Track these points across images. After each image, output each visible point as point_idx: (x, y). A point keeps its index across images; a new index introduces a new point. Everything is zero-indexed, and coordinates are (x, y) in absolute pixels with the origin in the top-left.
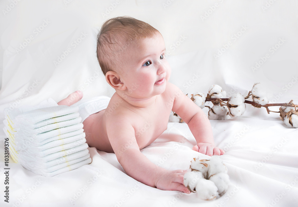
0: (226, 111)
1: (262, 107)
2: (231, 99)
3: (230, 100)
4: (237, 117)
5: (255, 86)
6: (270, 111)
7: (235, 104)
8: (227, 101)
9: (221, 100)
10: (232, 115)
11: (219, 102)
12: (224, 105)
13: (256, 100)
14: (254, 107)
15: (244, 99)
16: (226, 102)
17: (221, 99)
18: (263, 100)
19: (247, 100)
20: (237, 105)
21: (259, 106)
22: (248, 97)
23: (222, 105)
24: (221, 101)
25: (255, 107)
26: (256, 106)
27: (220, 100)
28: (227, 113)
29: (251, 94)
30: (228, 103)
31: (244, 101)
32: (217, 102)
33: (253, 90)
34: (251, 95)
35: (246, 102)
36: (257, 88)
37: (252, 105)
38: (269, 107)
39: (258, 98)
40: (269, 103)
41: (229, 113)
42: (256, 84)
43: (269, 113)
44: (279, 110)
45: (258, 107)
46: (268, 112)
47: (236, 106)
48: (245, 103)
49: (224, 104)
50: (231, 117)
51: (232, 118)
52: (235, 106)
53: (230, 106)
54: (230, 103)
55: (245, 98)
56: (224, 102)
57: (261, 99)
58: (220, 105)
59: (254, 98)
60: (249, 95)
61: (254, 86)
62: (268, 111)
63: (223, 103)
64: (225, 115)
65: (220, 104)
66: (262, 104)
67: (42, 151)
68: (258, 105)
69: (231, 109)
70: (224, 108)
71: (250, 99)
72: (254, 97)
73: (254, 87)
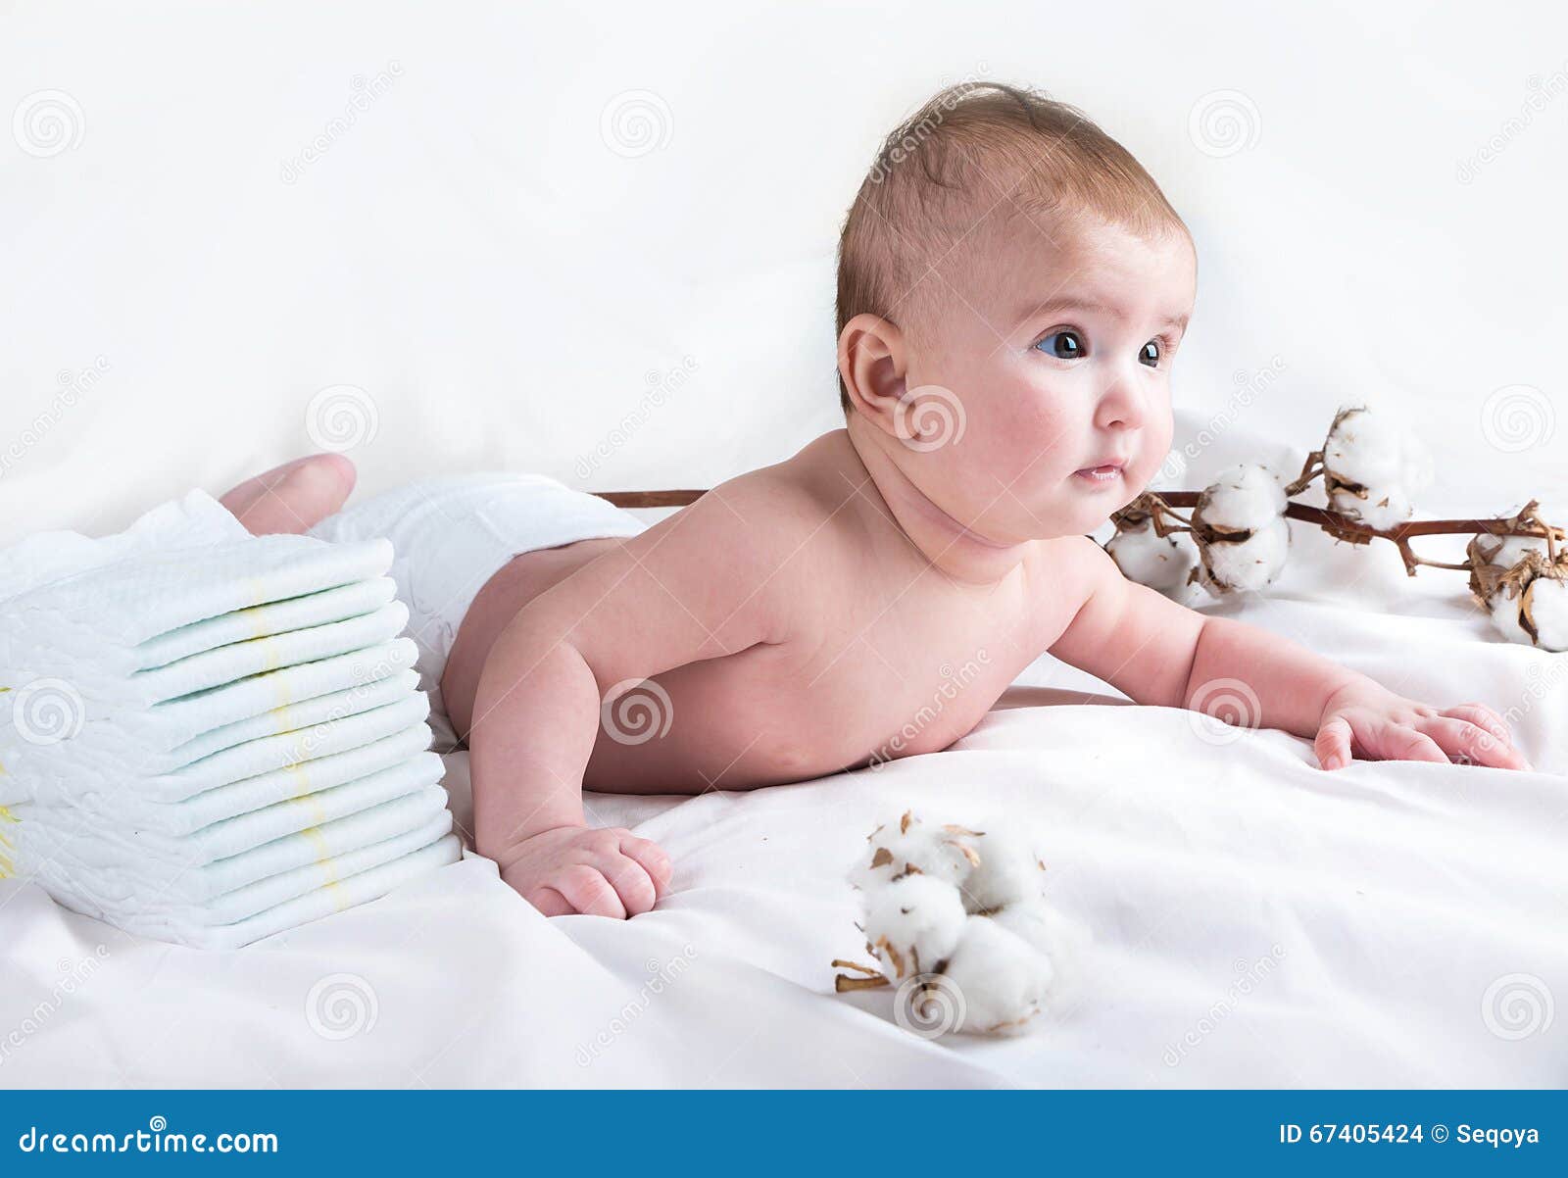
0: (1184, 559)
1: (1376, 540)
2: (1214, 498)
3: (1207, 502)
4: (1246, 593)
5: (1344, 425)
6: (1417, 562)
7: (1237, 523)
8: (1193, 509)
9: (1160, 502)
10: (1218, 584)
11: (1148, 512)
12: (1176, 529)
13: (1346, 501)
14: (1336, 539)
15: (1284, 494)
16: (1187, 513)
17: (1157, 495)
18: (1385, 503)
19: (1296, 499)
20: (1245, 527)
21: (1360, 533)
22: (1300, 486)
23: (1163, 531)
24: (1157, 505)
25: (1341, 537)
26: (1346, 537)
27: (1156, 499)
28: (1188, 574)
29: (1317, 466)
30: (1195, 516)
31: (1284, 507)
32: (1137, 513)
33: (1334, 446)
34: (1320, 472)
35: (1295, 511)
36: (1351, 438)
37: (1324, 529)
38: (1414, 542)
39: (1356, 488)
40: (1414, 519)
41: (1203, 573)
42: (1346, 416)
43: (1412, 574)
44: (1462, 558)
45: (1356, 541)
46: (1408, 567)
47: (1242, 536)
48: (1289, 519)
49: (1172, 522)
50: (1213, 596)
51: (1219, 602)
52: (1236, 534)
53: (1208, 535)
54: (1210, 517)
55: (1290, 493)
56: (1174, 510)
57: (1374, 497)
58: (1152, 530)
59: (1339, 490)
60: (1307, 474)
61: (1335, 426)
62: (1410, 561)
63: (1168, 520)
64: (1178, 583)
65: (1151, 521)
66: (1378, 526)
67: (184, 802)
68: (1356, 527)
69: (1216, 549)
70: (1174, 544)
71: (1316, 496)
72: (1335, 484)
73: (1335, 433)
